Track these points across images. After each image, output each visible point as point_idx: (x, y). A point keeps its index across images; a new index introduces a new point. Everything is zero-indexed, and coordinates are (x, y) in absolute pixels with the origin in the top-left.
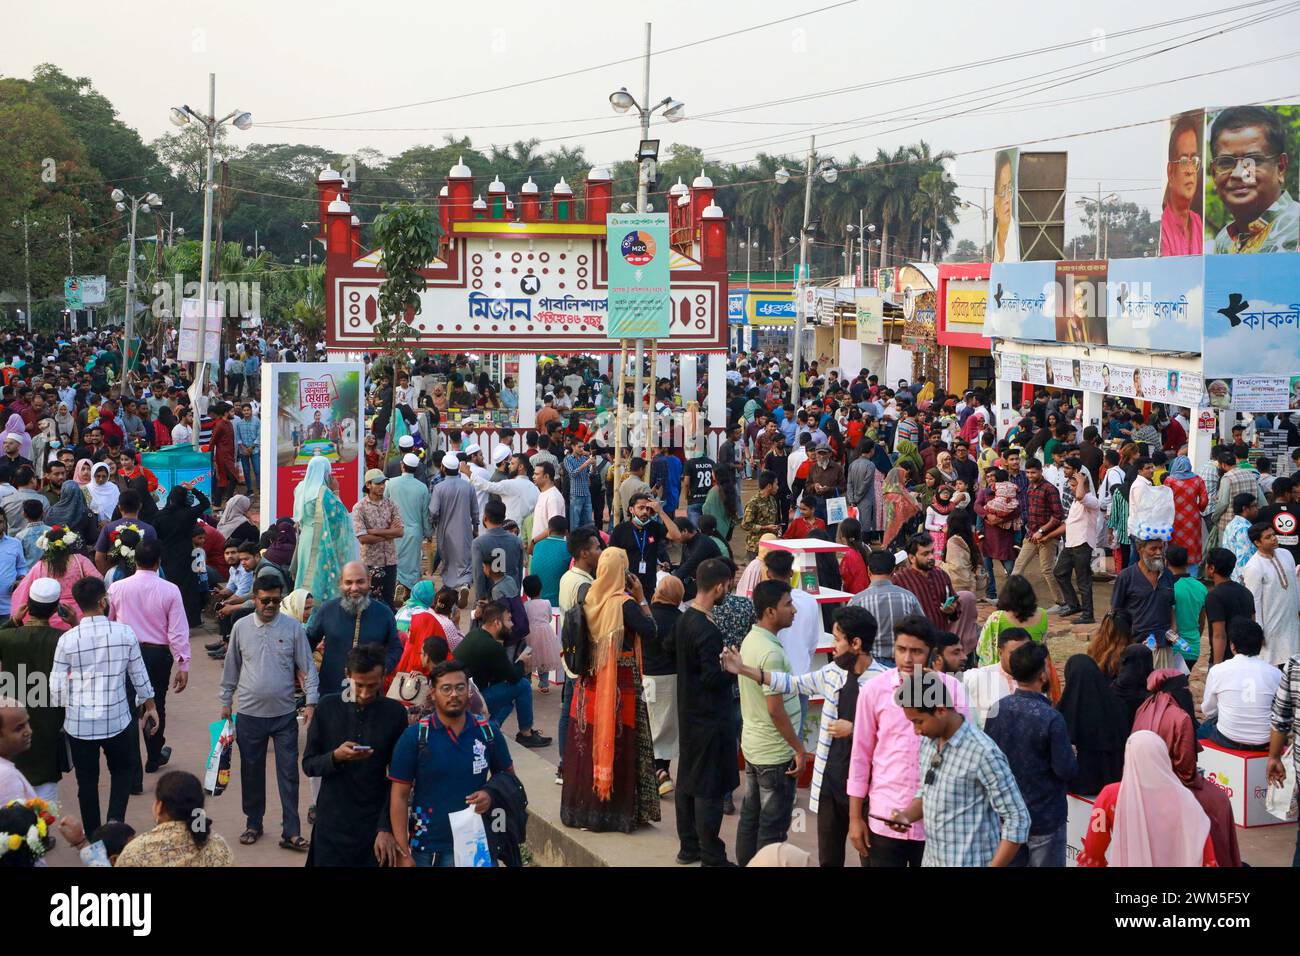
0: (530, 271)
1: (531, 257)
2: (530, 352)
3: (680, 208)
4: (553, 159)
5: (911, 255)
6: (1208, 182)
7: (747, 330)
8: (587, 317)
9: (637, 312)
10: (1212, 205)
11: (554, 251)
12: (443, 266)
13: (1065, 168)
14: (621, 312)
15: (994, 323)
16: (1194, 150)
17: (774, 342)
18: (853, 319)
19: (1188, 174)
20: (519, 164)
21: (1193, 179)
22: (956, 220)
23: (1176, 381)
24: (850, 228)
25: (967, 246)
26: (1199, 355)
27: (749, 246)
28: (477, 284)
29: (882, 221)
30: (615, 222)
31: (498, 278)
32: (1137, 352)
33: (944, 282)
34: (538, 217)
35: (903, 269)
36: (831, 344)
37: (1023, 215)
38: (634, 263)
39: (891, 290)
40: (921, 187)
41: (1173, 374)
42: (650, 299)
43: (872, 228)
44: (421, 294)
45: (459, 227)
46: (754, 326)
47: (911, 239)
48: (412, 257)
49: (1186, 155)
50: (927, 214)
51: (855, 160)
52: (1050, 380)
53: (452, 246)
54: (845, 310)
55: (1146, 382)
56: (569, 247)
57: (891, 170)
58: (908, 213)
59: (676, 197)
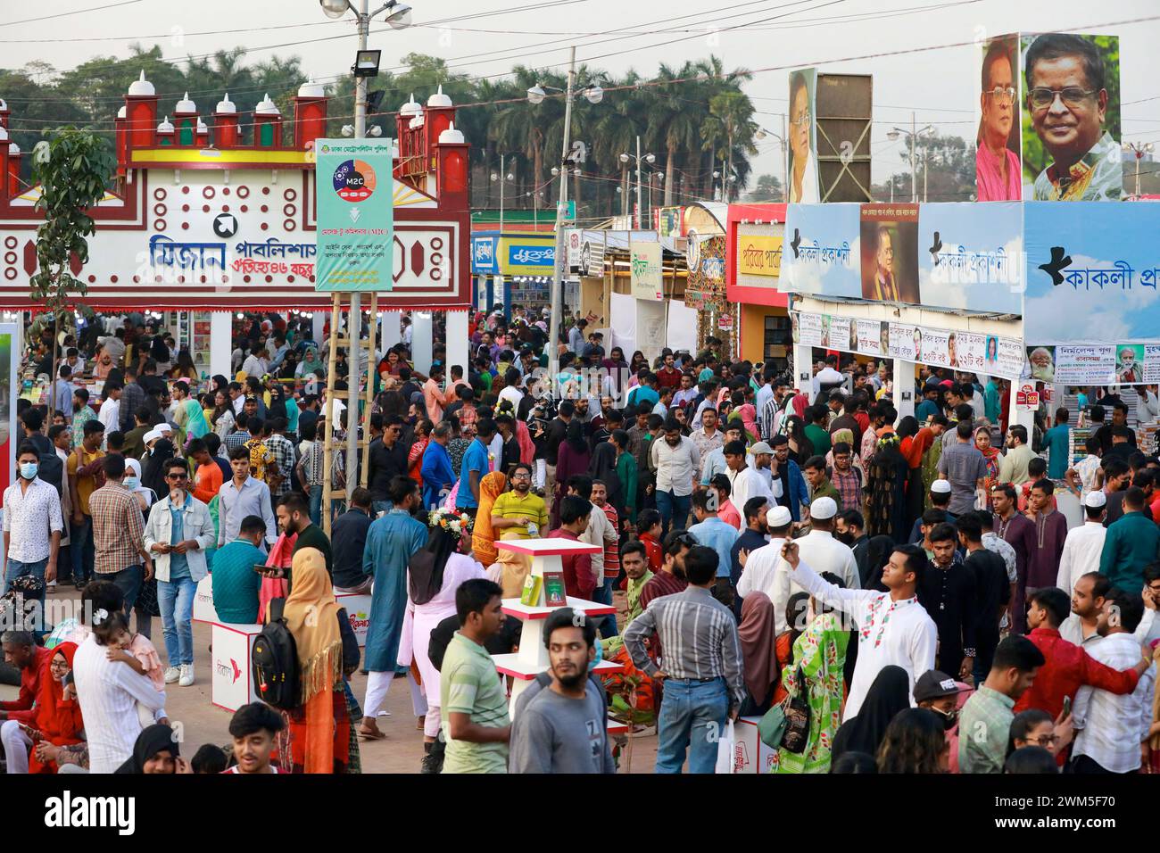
0: (226, 208)
1: (226, 192)
2: (225, 309)
3: (412, 132)
4: (263, 73)
5: (701, 194)
6: (1025, 117)
7: (499, 281)
8: (295, 266)
9: (352, 259)
10: (1030, 144)
11: (255, 186)
12: (119, 203)
13: (870, 93)
14: (332, 259)
15: (790, 276)
16: (1008, 79)
17: (532, 296)
18: (628, 269)
19: (1004, 107)
20: (222, 79)
21: (1009, 112)
22: (754, 151)
23: (995, 348)
24: (624, 157)
25: (767, 181)
26: (1019, 318)
27: (503, 178)
28: (160, 225)
29: (667, 150)
30: (325, 149)
31: (185, 217)
32: (952, 313)
33: (734, 225)
34: (237, 143)
35: (690, 209)
36: (601, 299)
37: (822, 148)
38: (349, 199)
39: (676, 234)
40: (712, 111)
41: (992, 340)
42: (367, 243)
43: (651, 158)
44: (89, 239)
45: (138, 156)
46: (507, 276)
47: (701, 172)
48: (79, 194)
49: (1001, 85)
50: (720, 143)
51: (633, 76)
52: (853, 346)
53: (129, 179)
54: (616, 258)
55: (962, 349)
56: (274, 179)
57: (676, 89)
58: (697, 141)
59: (409, 118)
